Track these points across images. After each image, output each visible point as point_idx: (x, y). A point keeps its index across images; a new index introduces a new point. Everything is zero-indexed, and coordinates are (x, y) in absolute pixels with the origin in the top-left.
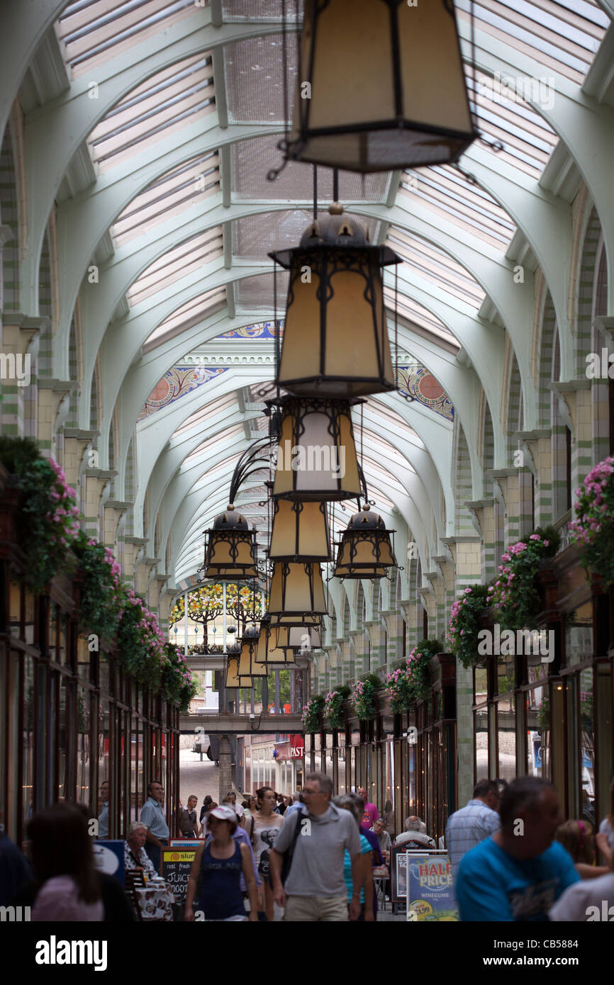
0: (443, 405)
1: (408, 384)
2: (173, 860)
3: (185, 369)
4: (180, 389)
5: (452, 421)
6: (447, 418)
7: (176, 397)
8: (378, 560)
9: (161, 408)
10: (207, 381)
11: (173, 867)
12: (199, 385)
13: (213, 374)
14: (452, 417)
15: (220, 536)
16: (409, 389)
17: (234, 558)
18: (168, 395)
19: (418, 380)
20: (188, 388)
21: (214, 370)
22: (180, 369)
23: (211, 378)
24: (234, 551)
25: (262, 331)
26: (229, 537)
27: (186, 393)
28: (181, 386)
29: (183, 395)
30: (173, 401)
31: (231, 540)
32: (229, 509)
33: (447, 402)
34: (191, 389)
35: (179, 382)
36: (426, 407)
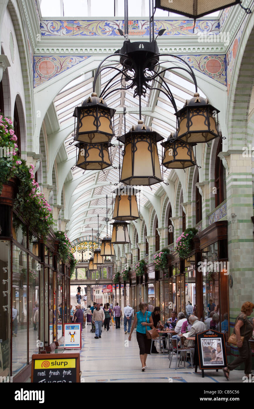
0: (220, 77)
1: (199, 65)
2: (44, 368)
3: (64, 57)
4: (61, 68)
5: (226, 85)
6: (223, 84)
7: (59, 73)
8: (209, 128)
9: (49, 79)
10: (77, 63)
11: (43, 374)
12: (73, 66)
13: (81, 59)
14: (225, 83)
15: (86, 112)
16: (200, 68)
17: (97, 127)
18: (54, 71)
19: (205, 62)
20: (66, 67)
21: (81, 57)
22: (61, 56)
23: (80, 62)
24: (97, 123)
25: (111, 32)
26: (93, 112)
27: (65, 70)
28: (61, 66)
29: (64, 71)
30: (57, 75)
31: (95, 114)
32: (92, 95)
33: (223, 75)
34: (68, 68)
35: (61, 64)
36: (210, 78)
